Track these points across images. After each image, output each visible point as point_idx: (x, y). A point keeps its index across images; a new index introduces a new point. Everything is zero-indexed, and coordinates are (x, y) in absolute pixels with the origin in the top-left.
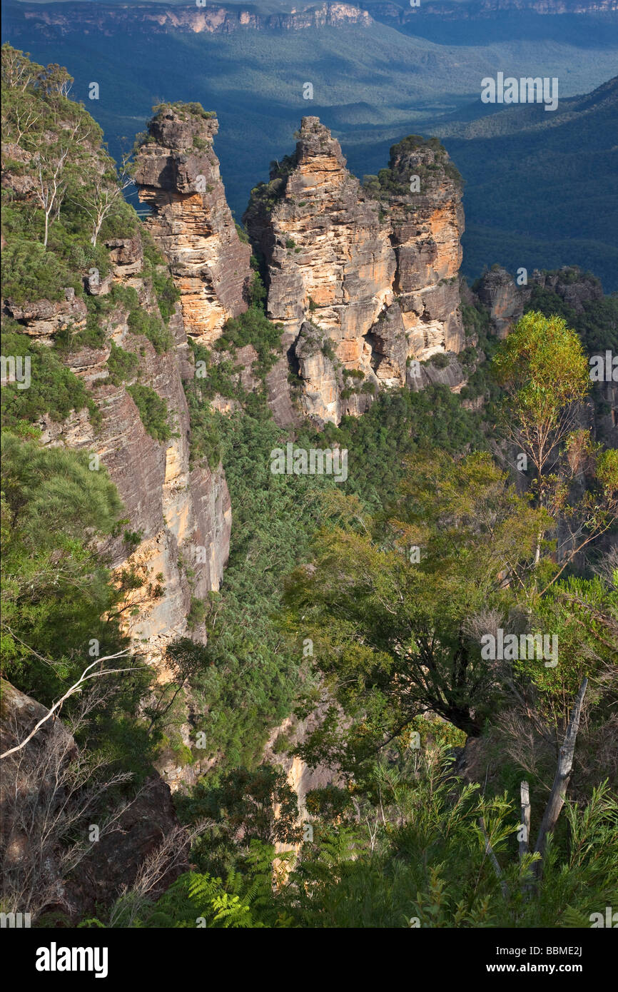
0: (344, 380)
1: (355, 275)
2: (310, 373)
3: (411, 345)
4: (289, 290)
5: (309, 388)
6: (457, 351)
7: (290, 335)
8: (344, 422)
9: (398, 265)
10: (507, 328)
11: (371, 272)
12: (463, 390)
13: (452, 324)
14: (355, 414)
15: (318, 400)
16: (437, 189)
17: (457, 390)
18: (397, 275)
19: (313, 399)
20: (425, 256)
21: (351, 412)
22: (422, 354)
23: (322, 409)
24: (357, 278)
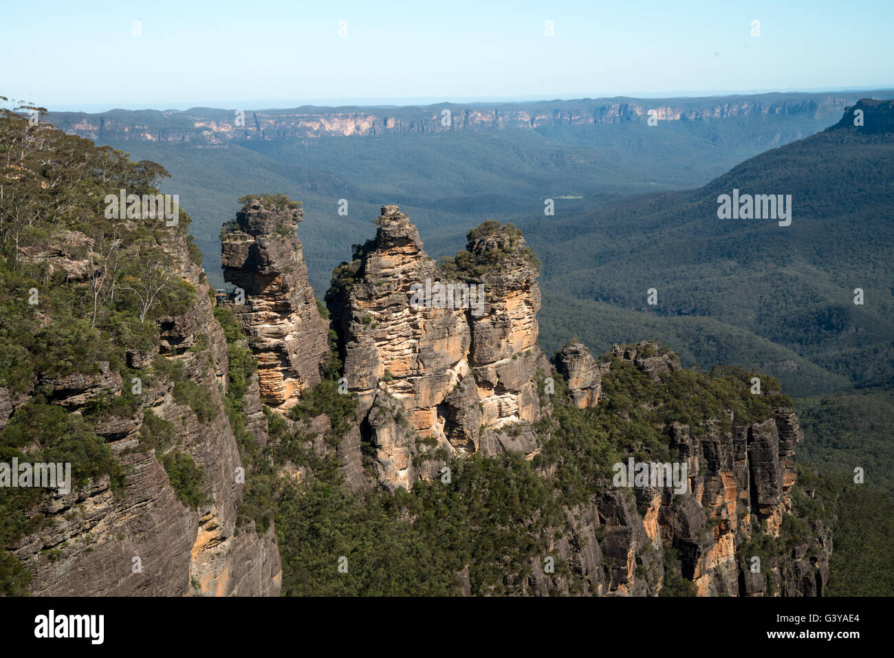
0: (418, 447)
1: (430, 349)
2: (382, 440)
3: (485, 414)
4: (365, 362)
5: (381, 455)
6: (531, 420)
7: (364, 405)
8: (416, 488)
9: (473, 339)
10: (585, 398)
11: (446, 345)
12: (536, 458)
13: (526, 394)
14: (428, 479)
15: (390, 466)
16: (511, 270)
17: (530, 457)
18: (472, 349)
19: (384, 465)
20: (499, 331)
21: (423, 477)
22: (496, 423)
23: (393, 475)
24: (432, 351)
